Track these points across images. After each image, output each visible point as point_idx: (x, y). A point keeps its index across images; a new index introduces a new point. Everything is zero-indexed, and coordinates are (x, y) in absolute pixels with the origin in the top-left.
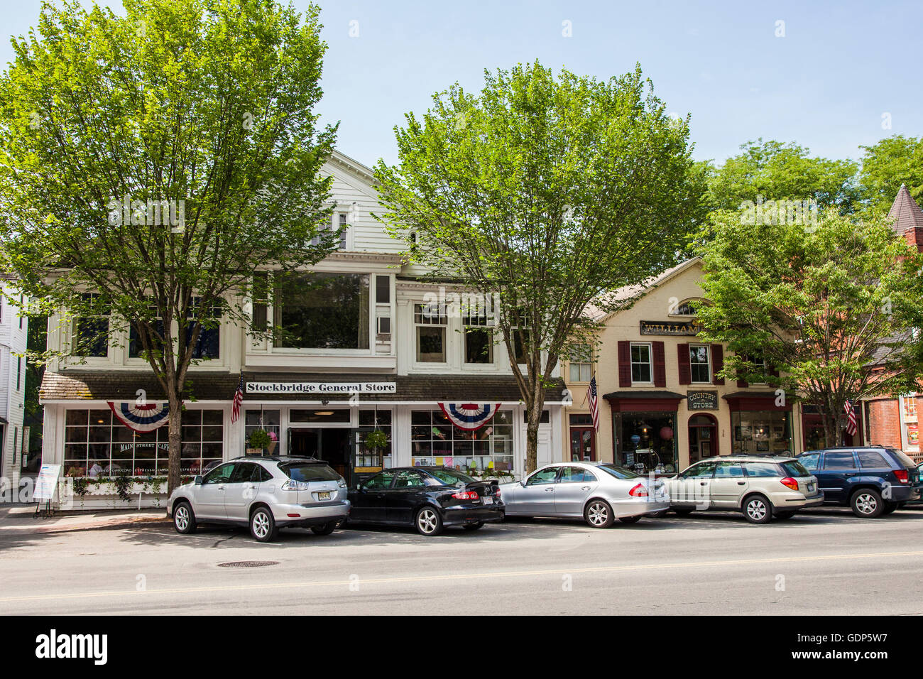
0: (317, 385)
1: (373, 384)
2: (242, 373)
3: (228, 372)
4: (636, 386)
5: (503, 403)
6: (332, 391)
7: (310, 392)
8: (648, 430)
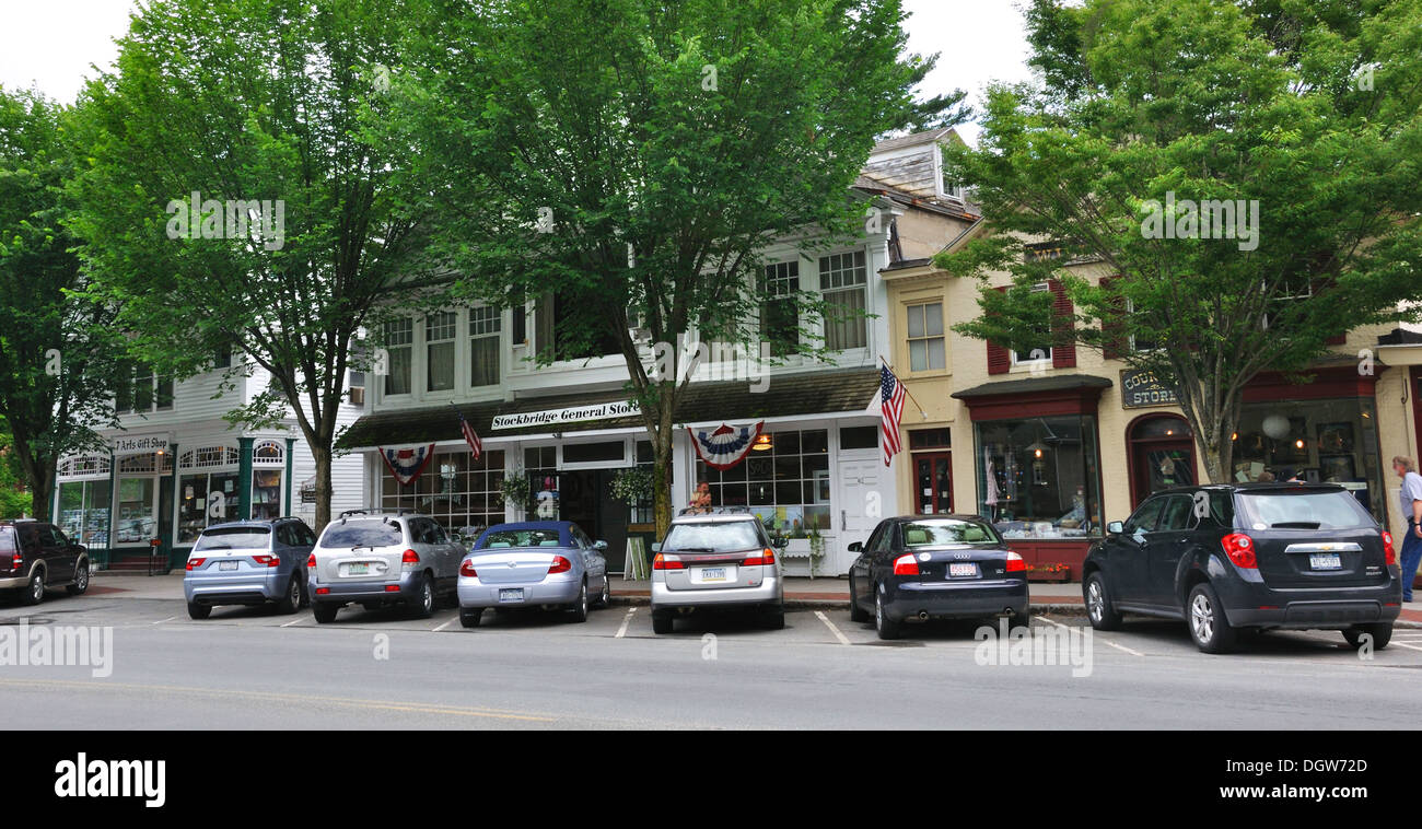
0: (559, 412)
1: (617, 404)
2: (516, 399)
3: (503, 400)
4: (1020, 370)
5: (767, 420)
6: (574, 419)
7: (552, 422)
8: (1043, 452)
